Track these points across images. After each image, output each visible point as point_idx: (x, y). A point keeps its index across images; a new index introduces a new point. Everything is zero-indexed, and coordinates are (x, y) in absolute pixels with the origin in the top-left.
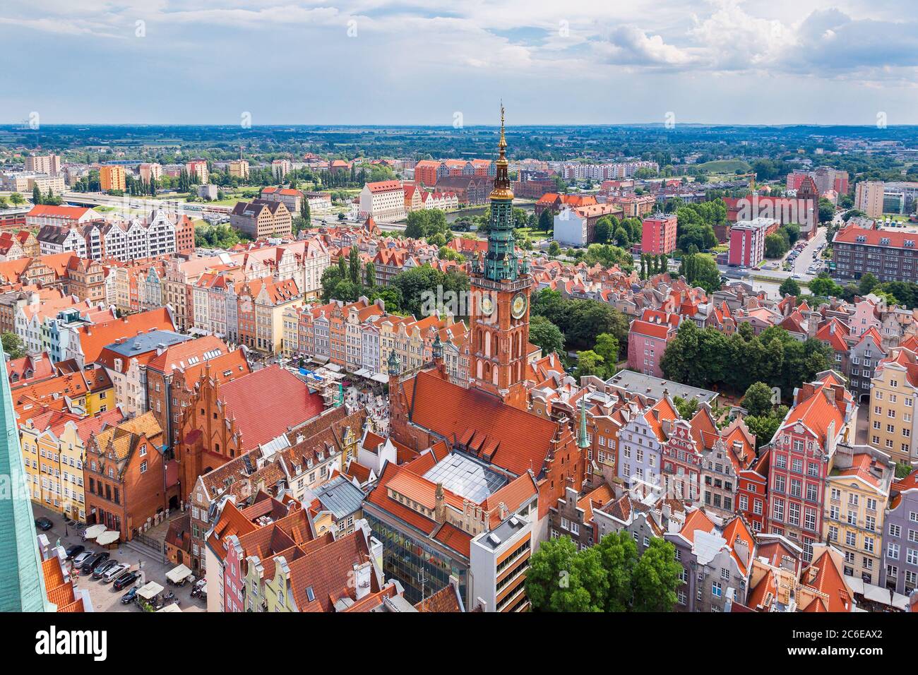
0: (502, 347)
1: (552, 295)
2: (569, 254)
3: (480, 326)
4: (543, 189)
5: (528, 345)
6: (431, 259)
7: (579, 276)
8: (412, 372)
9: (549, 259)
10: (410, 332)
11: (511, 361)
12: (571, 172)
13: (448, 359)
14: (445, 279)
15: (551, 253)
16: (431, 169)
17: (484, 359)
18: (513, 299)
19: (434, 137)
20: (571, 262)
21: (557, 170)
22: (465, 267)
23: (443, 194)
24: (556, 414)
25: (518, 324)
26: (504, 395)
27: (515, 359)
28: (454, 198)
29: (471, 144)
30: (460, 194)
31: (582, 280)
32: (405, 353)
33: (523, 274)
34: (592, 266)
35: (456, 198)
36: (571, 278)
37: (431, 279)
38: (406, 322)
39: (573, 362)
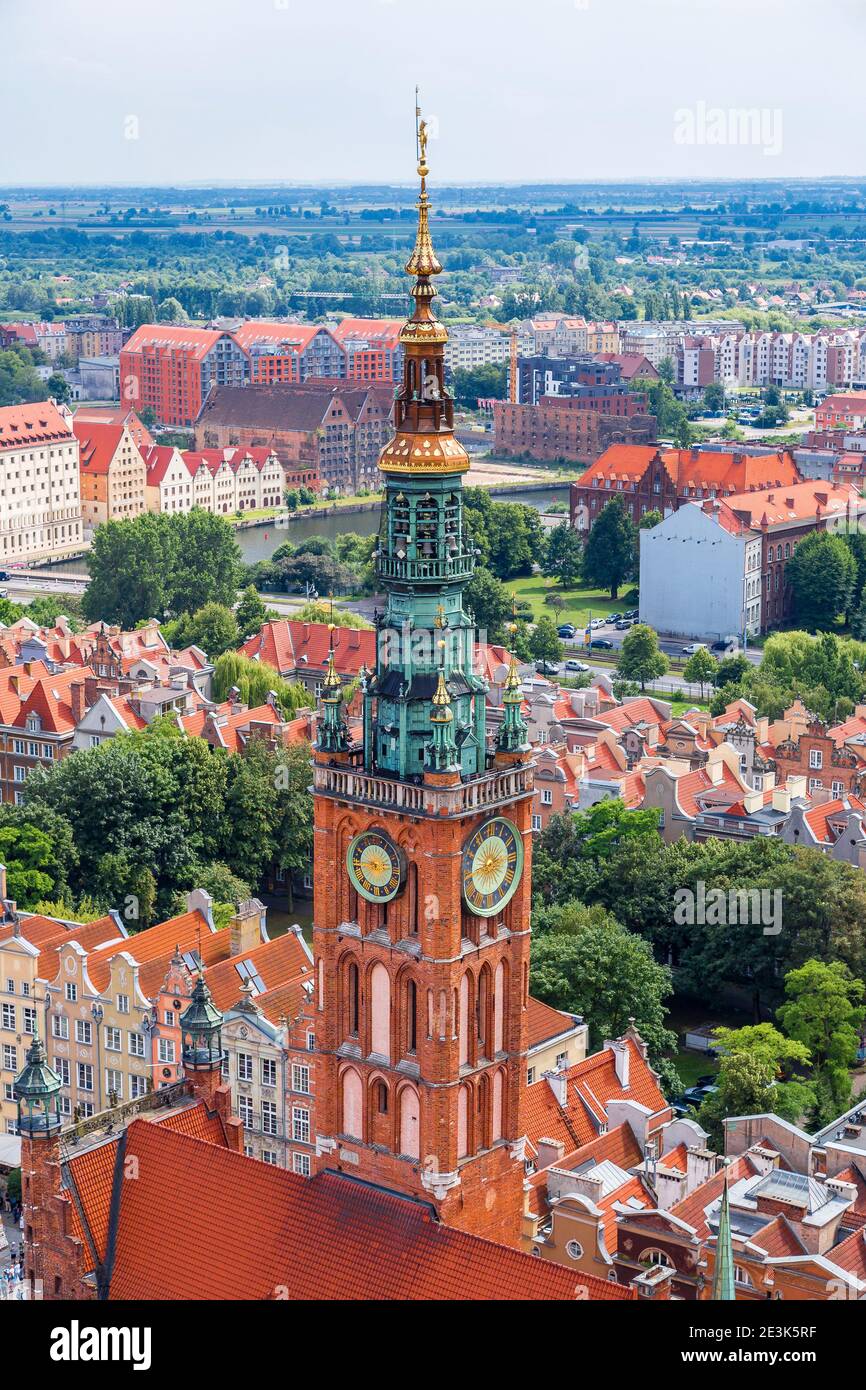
0: (434, 1020)
1: (626, 827)
2: (696, 674)
3: (352, 946)
4: (604, 428)
5: (532, 1011)
6: (181, 702)
7: (728, 752)
8: (106, 1122)
9: (620, 691)
10: (101, 974)
11: (465, 1072)
12: (708, 361)
13: (245, 1071)
14: (232, 774)
15: (627, 672)
16: (181, 360)
17: (367, 1067)
18: (470, 846)
19: (193, 230)
20: (700, 702)
21: (657, 357)
22: (306, 731)
23: (229, 454)
24: (634, 1255)
25: (491, 934)
26: (440, 1195)
27: (482, 1064)
28: (268, 470)
29: (332, 260)
30: (293, 454)
31: (735, 767)
32: (85, 1055)
33: (504, 751)
34: (775, 714)
35: (276, 468)
36: (698, 760)
37: (181, 778)
38: (89, 938)
39: (702, 1066)
